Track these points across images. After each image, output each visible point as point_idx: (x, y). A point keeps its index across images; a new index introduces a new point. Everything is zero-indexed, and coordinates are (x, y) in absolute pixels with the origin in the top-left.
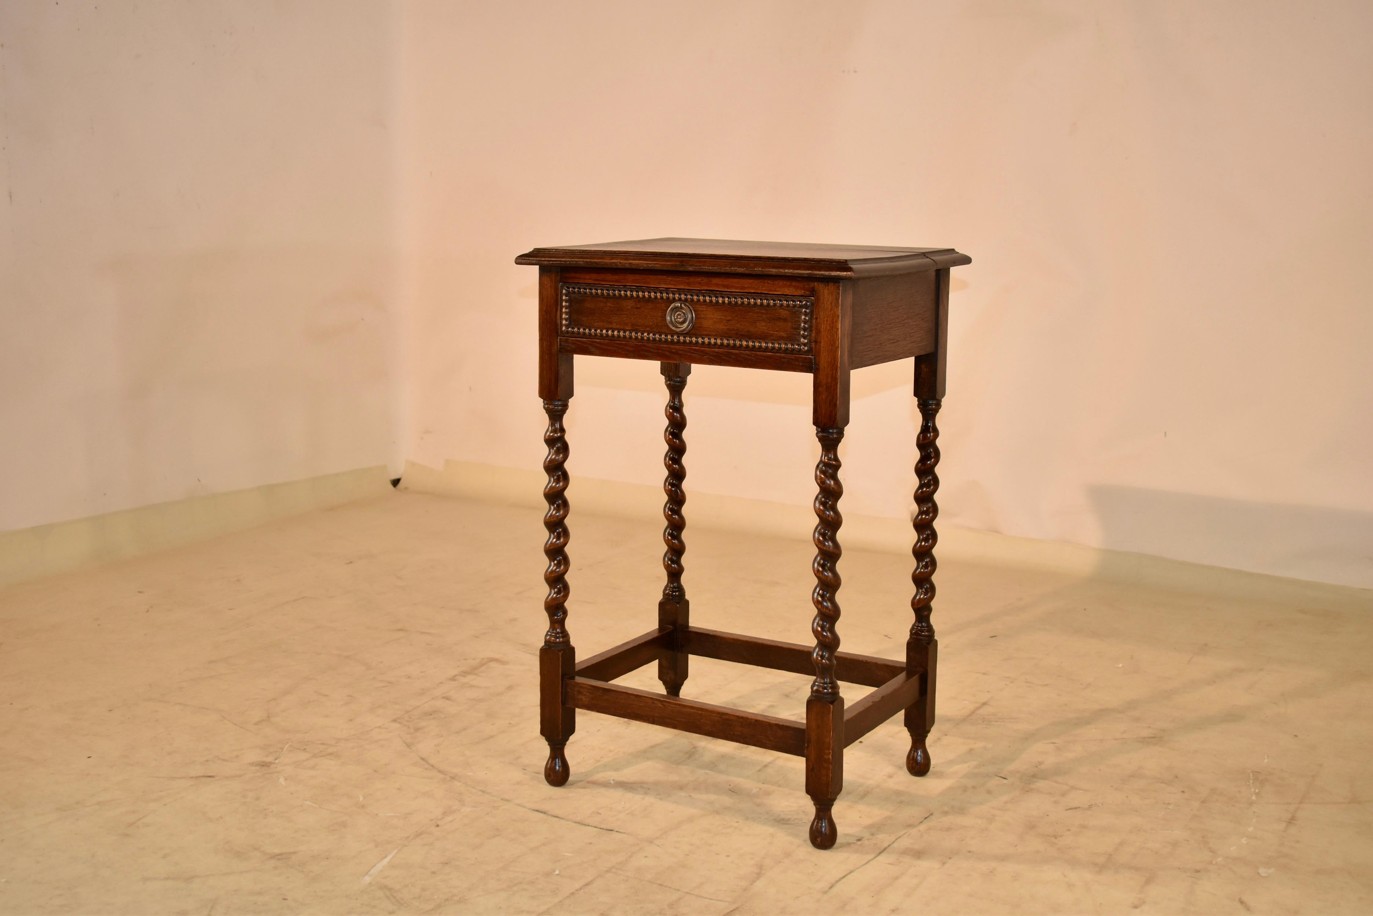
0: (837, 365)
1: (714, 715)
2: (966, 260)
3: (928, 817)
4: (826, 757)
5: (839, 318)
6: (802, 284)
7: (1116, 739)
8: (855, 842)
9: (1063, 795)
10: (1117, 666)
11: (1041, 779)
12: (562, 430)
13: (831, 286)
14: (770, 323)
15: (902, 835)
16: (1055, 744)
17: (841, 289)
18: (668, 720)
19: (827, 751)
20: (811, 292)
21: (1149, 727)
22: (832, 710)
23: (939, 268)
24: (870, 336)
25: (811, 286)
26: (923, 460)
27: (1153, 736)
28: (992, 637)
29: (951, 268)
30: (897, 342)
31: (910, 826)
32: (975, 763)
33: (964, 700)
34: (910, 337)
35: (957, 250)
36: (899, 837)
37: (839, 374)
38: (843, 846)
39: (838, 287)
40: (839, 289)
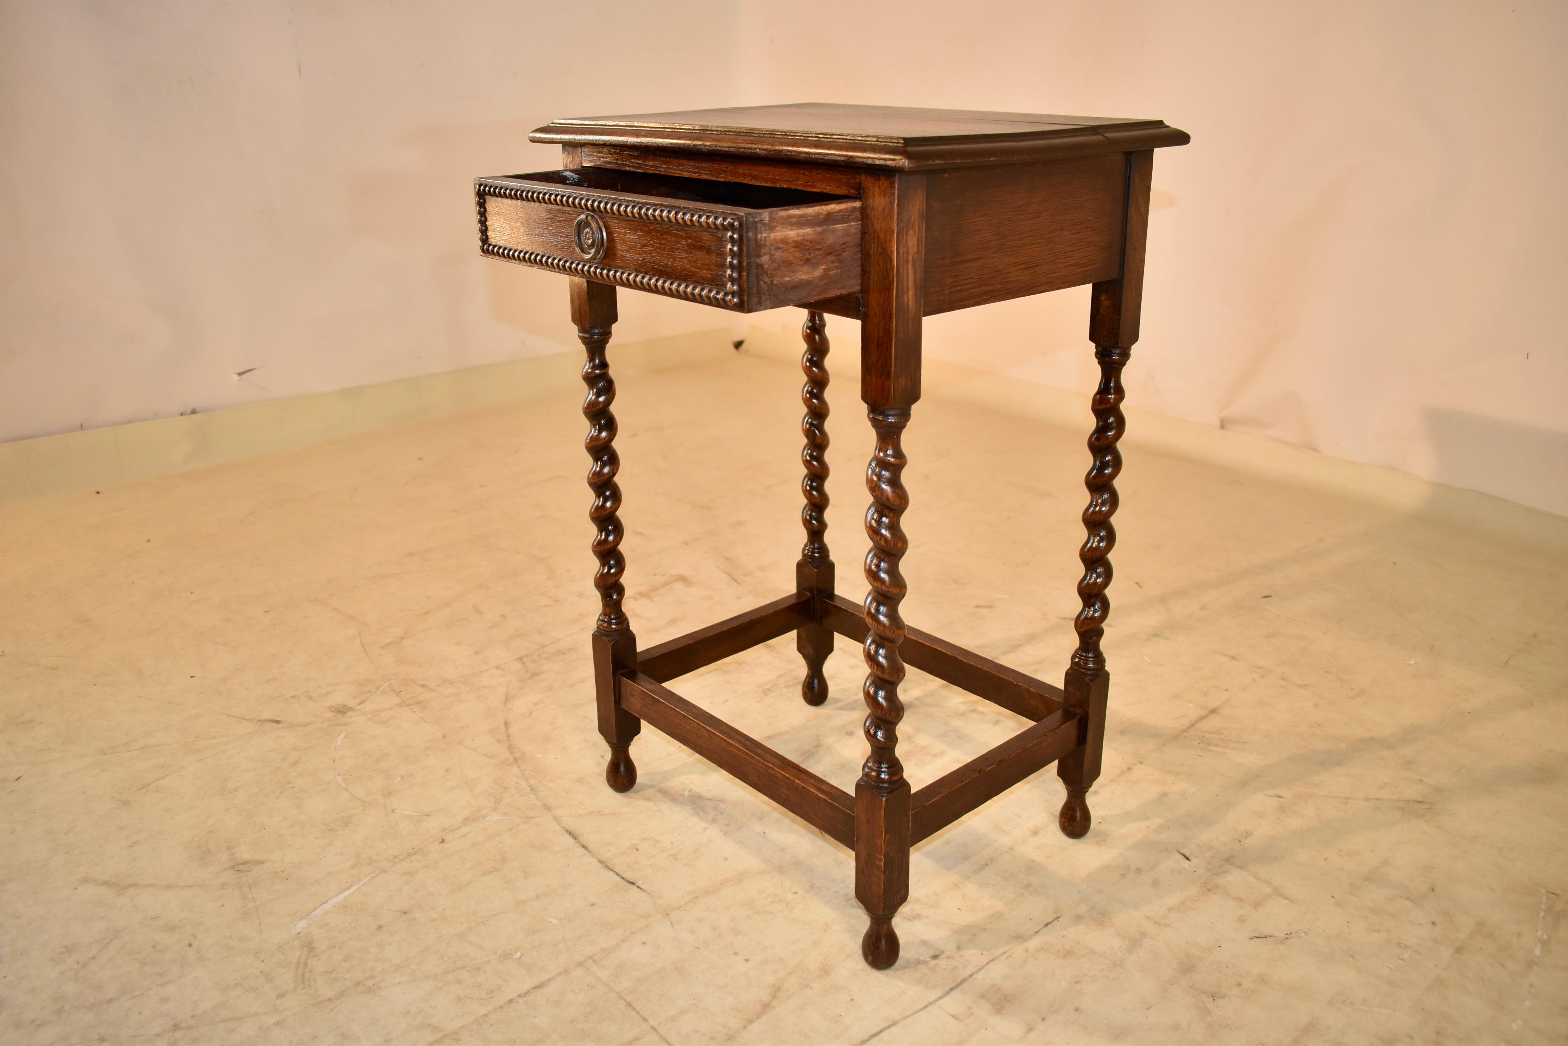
0: (891, 311)
1: (760, 765)
2: (1180, 138)
3: (1050, 923)
4: (878, 863)
5: (894, 235)
6: (844, 177)
7: (1368, 799)
8: (928, 959)
9: (1257, 905)
10: (1407, 662)
11: (1237, 867)
12: (604, 365)
13: (884, 182)
14: (691, 253)
15: (999, 957)
16: (1279, 799)
17: (897, 186)
18: (715, 755)
19: (879, 856)
20: (857, 190)
21: (1421, 780)
22: (884, 806)
23: (1130, 150)
24: (972, 260)
25: (858, 181)
26: (1100, 431)
27: (1421, 799)
28: (1265, 597)
29: (1155, 149)
30: (1034, 267)
31: (1020, 938)
32: (1158, 821)
33: (1190, 702)
34: (1065, 258)
35: (1166, 123)
36: (993, 960)
37: (894, 324)
38: (908, 966)
39: (892, 185)
40: (894, 187)
